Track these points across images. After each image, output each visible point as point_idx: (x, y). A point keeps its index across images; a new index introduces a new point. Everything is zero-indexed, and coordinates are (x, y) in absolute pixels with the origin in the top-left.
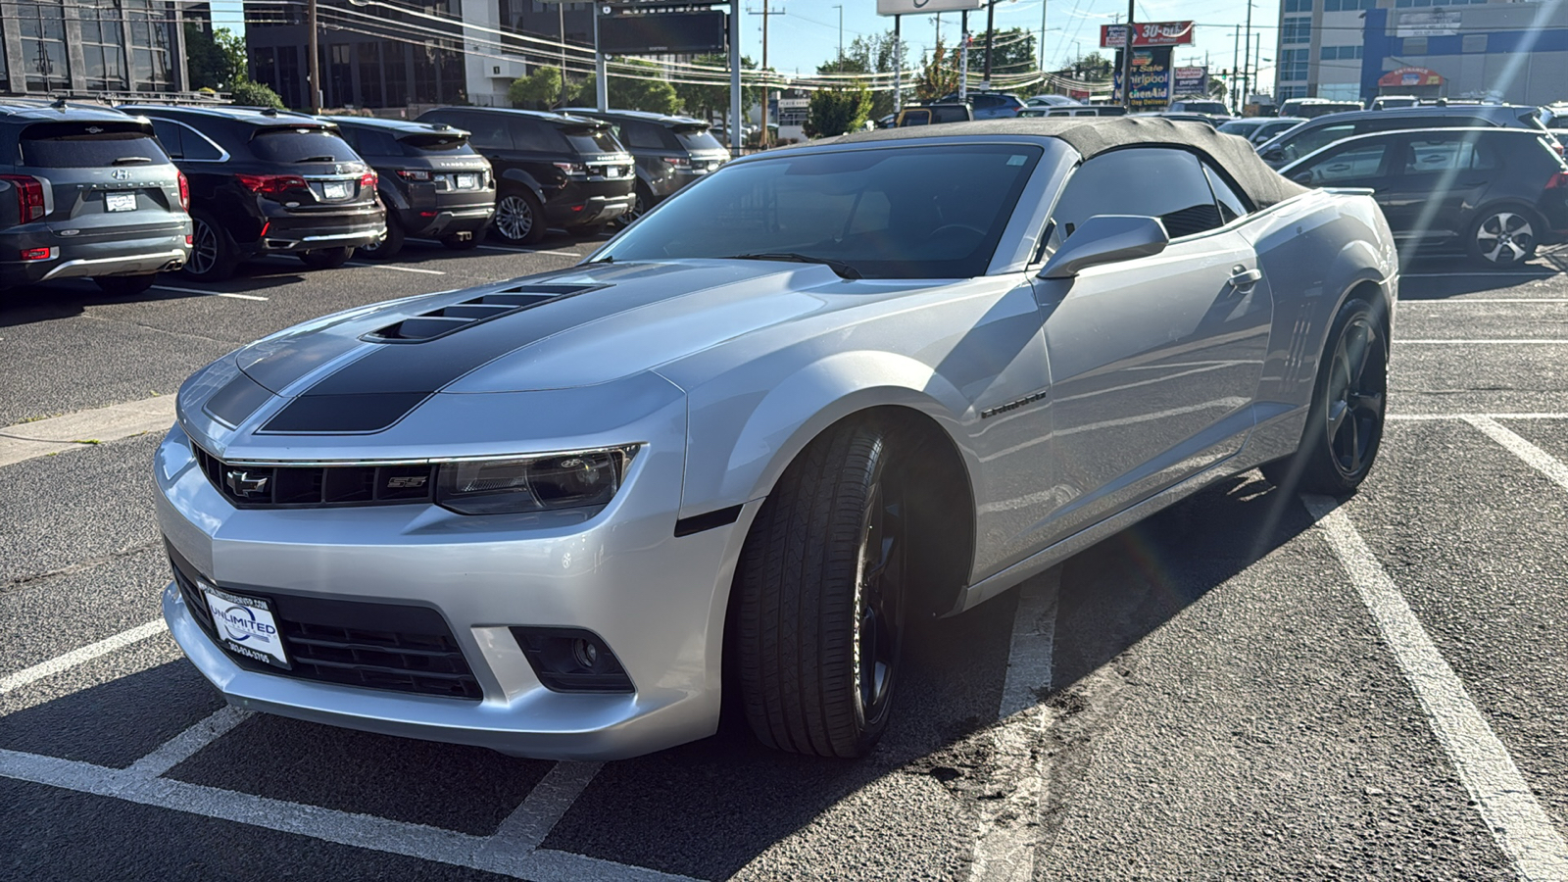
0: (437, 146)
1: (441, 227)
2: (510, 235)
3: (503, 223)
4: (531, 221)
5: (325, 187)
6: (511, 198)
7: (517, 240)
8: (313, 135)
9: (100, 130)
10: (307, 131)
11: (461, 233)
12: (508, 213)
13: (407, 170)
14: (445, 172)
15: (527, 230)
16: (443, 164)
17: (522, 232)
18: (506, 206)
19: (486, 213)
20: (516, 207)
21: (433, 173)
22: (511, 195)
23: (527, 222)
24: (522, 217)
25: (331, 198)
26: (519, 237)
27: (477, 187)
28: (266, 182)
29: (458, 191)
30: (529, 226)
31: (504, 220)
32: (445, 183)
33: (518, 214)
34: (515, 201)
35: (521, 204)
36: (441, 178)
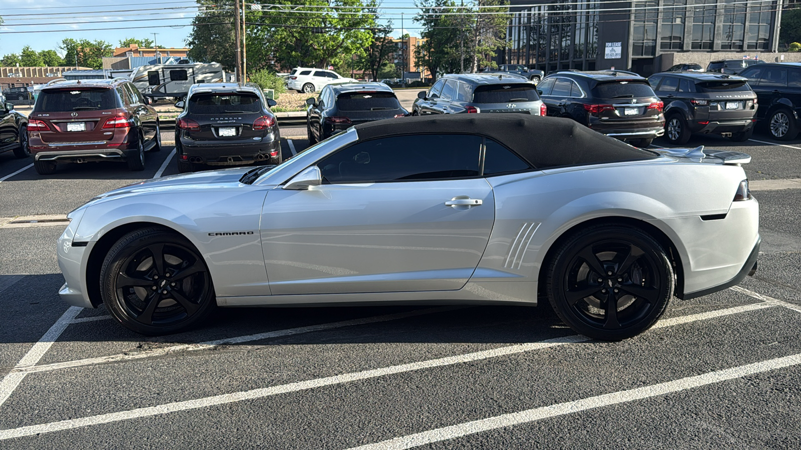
0: (720, 87)
1: (711, 130)
2: (776, 135)
3: (774, 127)
4: (788, 127)
5: (626, 110)
6: (780, 114)
7: (780, 137)
8: (630, 84)
9: (509, 87)
10: (626, 83)
11: (724, 133)
12: (777, 122)
13: (696, 100)
14: (719, 101)
15: (785, 132)
16: (717, 97)
17: (783, 133)
18: (777, 118)
19: (744, 122)
20: (782, 119)
21: (709, 102)
22: (780, 112)
23: (786, 127)
24: (784, 124)
25: (628, 115)
26: (781, 136)
27: (742, 108)
28: (593, 108)
29: (726, 111)
30: (787, 130)
31: (775, 126)
32: (717, 107)
33: (783, 123)
34: (782, 116)
35: (784, 117)
36: (715, 104)
